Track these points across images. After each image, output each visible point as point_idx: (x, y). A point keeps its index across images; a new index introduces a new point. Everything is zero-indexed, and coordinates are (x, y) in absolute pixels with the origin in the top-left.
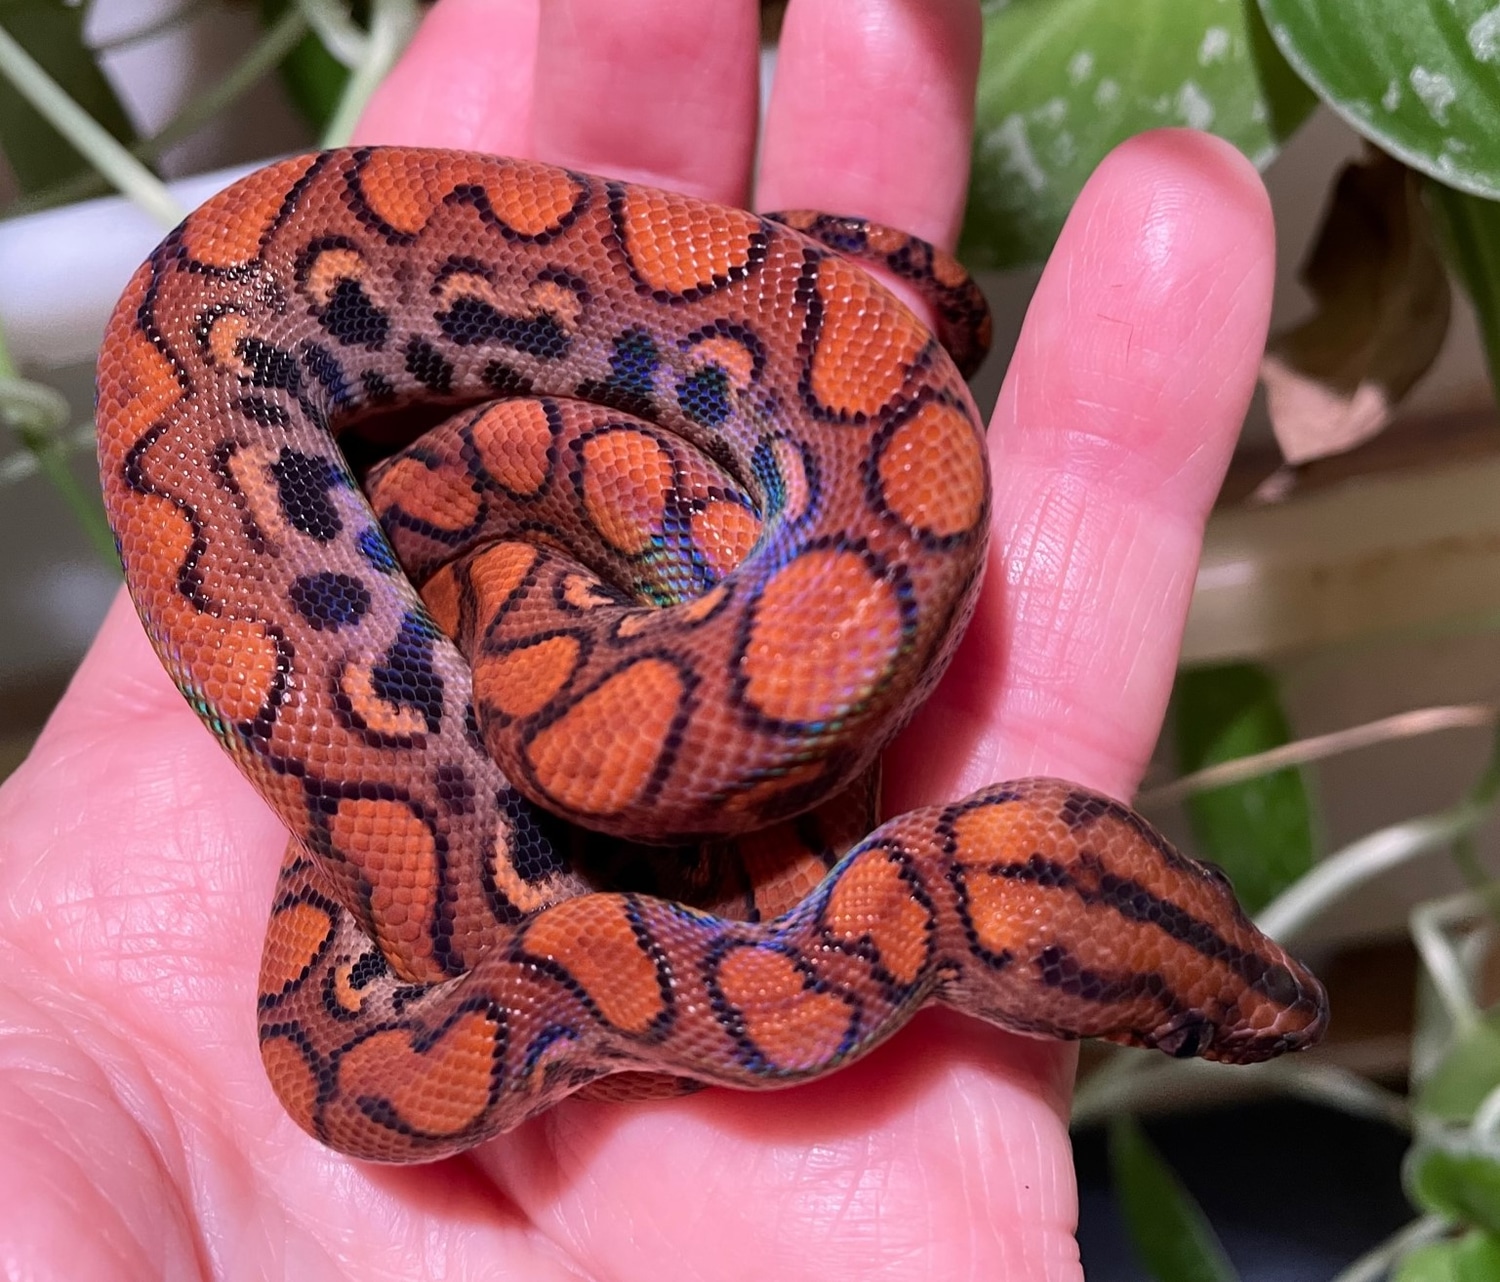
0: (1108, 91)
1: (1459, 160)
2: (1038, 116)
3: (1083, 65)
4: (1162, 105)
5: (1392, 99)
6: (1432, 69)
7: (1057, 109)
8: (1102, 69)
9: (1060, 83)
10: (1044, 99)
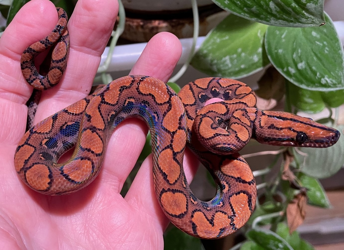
0: (243, 54)
1: (294, 80)
2: (232, 56)
3: (240, 50)
4: (251, 58)
5: (285, 70)
6: (292, 67)
7: (235, 56)
8: (243, 51)
9: (236, 52)
10: (233, 54)
